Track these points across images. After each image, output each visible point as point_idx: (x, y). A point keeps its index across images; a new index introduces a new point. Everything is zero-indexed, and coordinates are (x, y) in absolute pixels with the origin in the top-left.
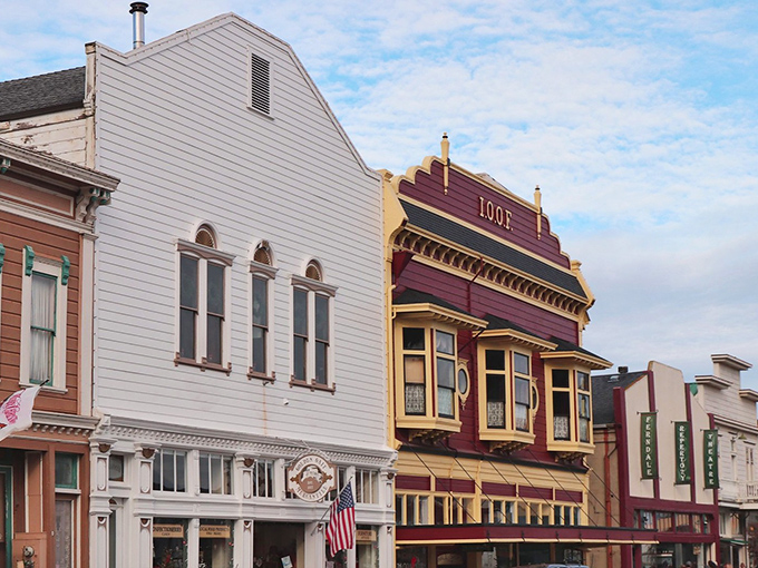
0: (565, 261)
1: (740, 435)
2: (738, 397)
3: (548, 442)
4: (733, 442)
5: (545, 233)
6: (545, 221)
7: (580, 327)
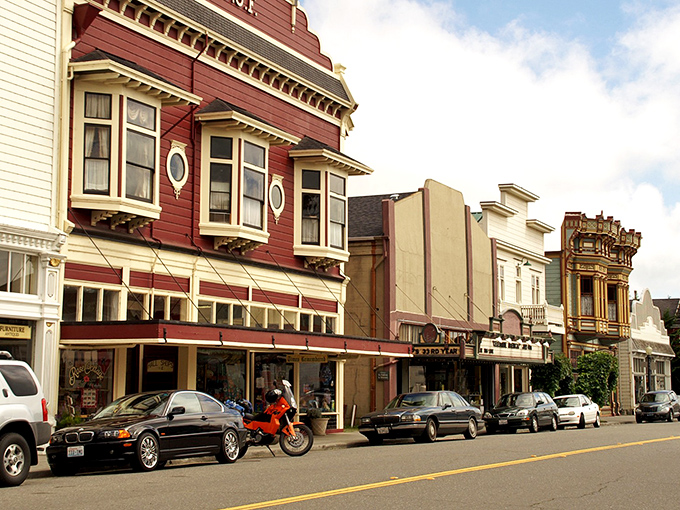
0: (327, 61)
1: (525, 261)
2: (525, 227)
3: (295, 246)
4: (518, 269)
5: (302, 28)
6: (302, 15)
7: (343, 132)
